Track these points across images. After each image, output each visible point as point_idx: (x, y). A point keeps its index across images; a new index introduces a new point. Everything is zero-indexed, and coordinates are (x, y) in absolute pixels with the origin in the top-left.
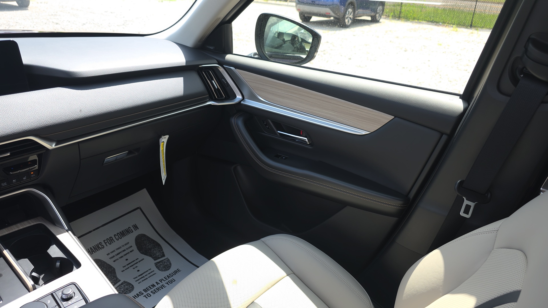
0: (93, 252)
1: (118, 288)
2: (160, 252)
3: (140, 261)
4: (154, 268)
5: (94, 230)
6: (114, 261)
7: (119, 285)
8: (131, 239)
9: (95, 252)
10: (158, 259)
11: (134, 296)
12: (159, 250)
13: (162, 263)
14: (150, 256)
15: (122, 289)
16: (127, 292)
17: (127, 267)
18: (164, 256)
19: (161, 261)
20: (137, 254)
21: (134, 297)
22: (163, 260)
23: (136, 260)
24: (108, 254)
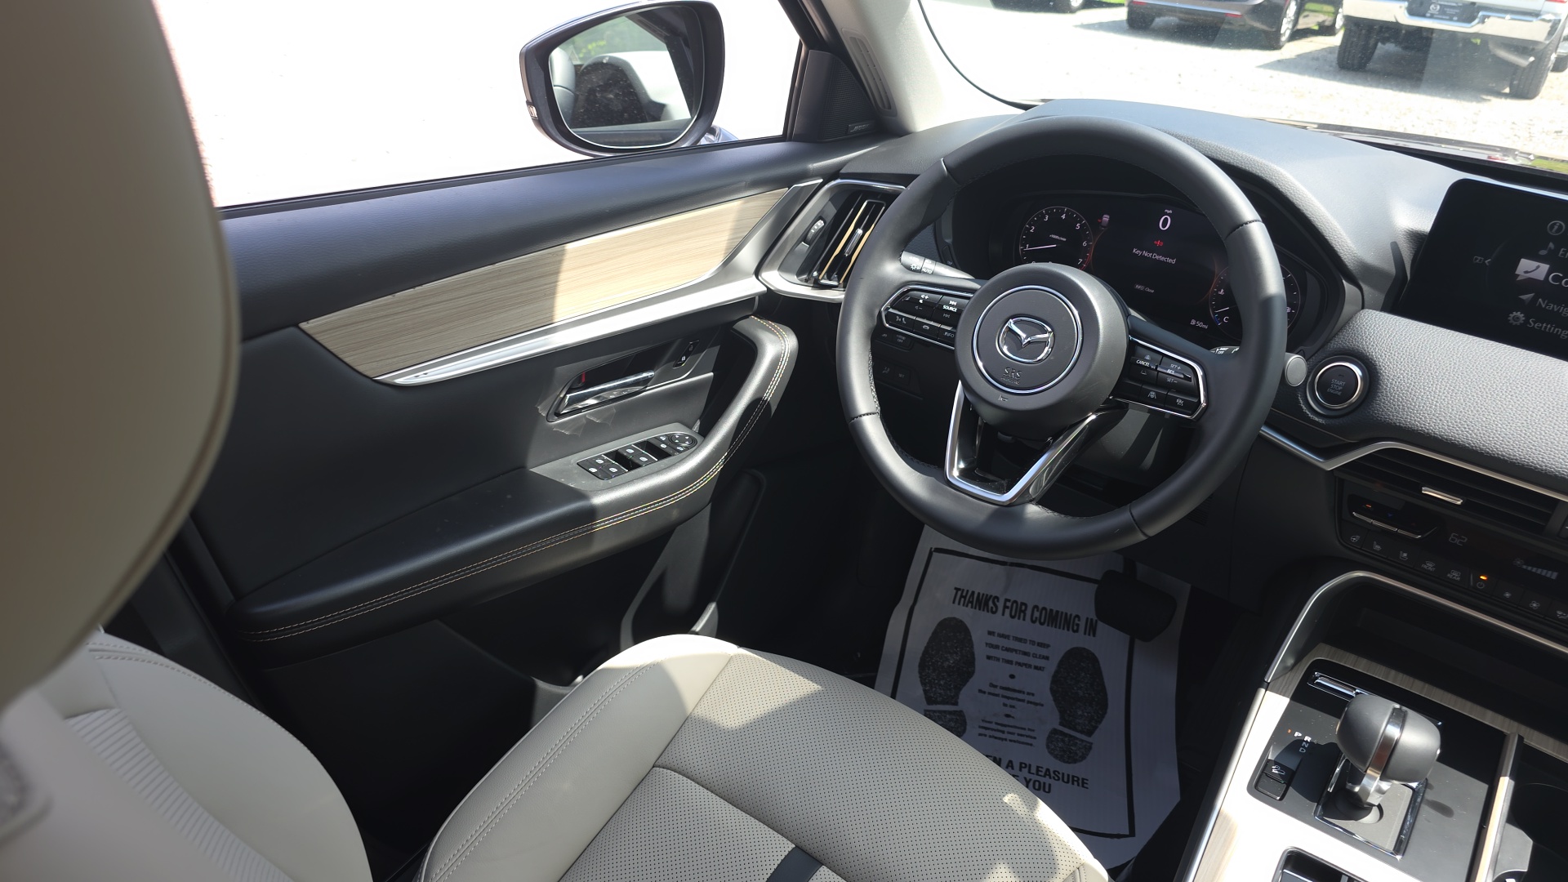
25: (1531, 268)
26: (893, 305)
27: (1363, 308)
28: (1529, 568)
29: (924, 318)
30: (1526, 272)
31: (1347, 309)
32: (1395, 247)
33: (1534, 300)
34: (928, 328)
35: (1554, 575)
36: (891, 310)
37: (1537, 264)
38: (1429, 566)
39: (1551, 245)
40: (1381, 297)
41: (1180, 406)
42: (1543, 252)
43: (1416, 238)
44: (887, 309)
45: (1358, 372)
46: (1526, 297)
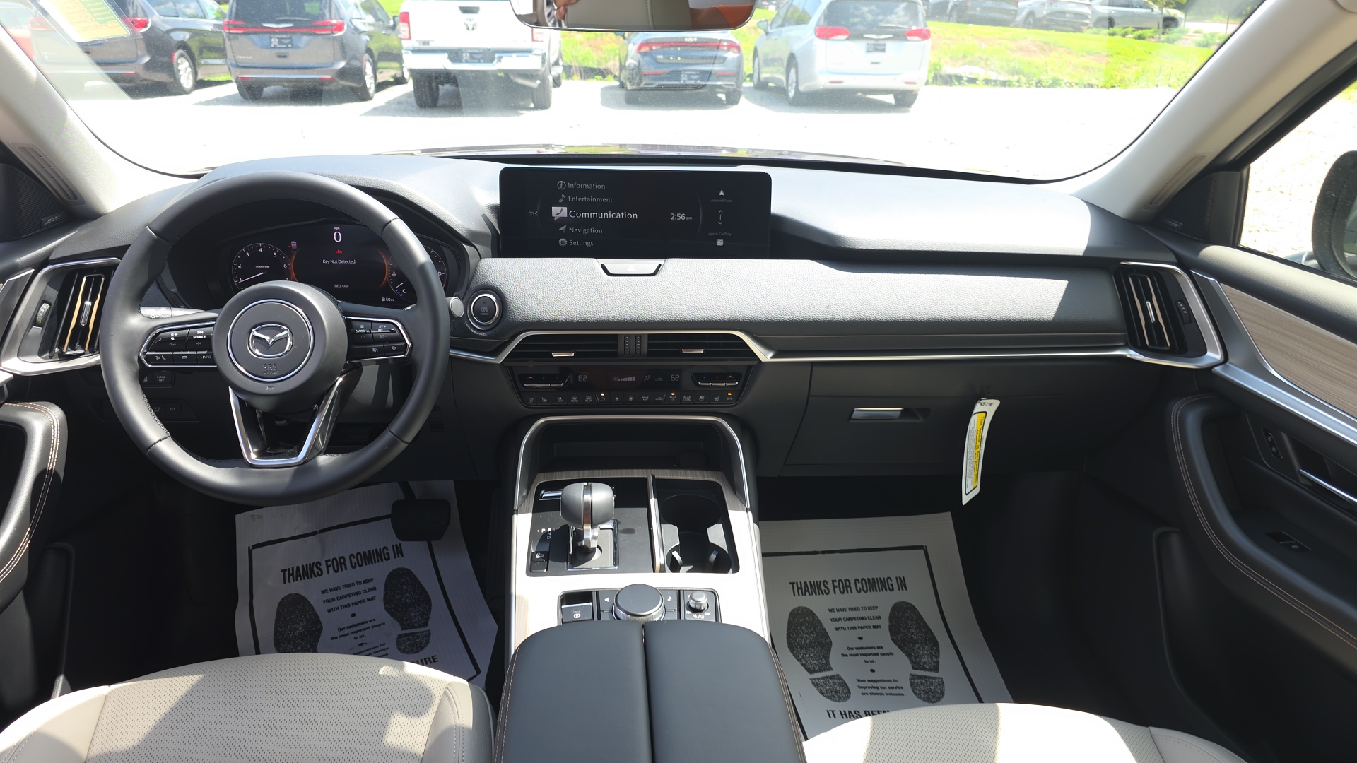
0: (807, 593)
1: (822, 681)
2: (931, 658)
3: (884, 654)
4: (905, 683)
5: (823, 552)
6: (837, 629)
7: (826, 677)
8: (885, 601)
9: (809, 594)
10: (921, 669)
11: (843, 713)
12: (931, 653)
13: (926, 681)
14: (907, 655)
15: (828, 688)
16: (834, 696)
17: (855, 652)
18: (936, 669)
19: (925, 677)
20: (882, 637)
21: (842, 715)
22: (931, 678)
23: (878, 648)
24: (831, 610)
25: (559, 211)
26: (148, 349)
27: (481, 259)
28: (621, 380)
29: (180, 351)
30: (557, 214)
31: (472, 262)
32: (485, 217)
33: (567, 229)
34: (187, 357)
35: (633, 379)
36: (148, 353)
37: (560, 208)
38: (575, 400)
39: (563, 195)
40: (489, 250)
41: (395, 351)
42: (561, 201)
43: (494, 208)
44: (144, 353)
45: (494, 298)
46: (563, 228)
